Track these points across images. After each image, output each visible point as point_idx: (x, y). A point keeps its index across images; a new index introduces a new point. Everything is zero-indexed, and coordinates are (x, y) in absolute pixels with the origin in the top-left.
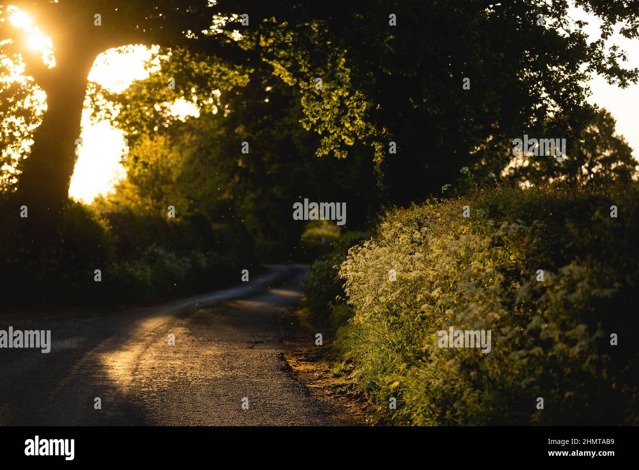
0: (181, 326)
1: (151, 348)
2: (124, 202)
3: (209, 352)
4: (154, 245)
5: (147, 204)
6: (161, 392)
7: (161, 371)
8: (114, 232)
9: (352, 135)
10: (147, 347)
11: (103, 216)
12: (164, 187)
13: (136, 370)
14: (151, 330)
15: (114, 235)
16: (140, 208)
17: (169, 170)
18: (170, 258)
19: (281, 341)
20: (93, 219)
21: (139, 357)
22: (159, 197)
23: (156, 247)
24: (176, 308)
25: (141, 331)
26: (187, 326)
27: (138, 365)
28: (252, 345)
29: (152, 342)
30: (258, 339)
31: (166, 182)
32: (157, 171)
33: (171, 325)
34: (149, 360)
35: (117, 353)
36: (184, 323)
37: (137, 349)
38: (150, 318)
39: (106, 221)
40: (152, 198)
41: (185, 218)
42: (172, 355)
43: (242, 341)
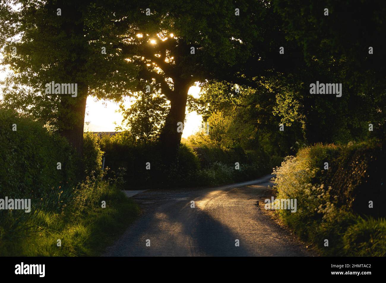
0: (225, 193)
1: (213, 200)
2: (204, 143)
3: (232, 201)
4: (217, 162)
5: (214, 143)
6: (214, 209)
7: (215, 205)
8: (199, 157)
9: (293, 118)
10: (211, 199)
11: (195, 150)
12: (221, 135)
13: (207, 205)
14: (213, 195)
15: (200, 158)
16: (211, 145)
17: (224, 127)
18: (224, 167)
19: (260, 198)
20: (190, 151)
21: (208, 202)
22: (219, 140)
23: (218, 162)
24: (225, 188)
25: (209, 195)
26: (227, 194)
27: (207, 204)
28: (249, 199)
29: (213, 198)
30: (252, 197)
31: (222, 133)
32: (218, 128)
33: (221, 193)
34: (211, 202)
35: (201, 201)
36: (226, 192)
37: (207, 200)
38: (214, 191)
39: (196, 152)
40: (217, 140)
41: (232, 148)
42: (219, 201)
43: (245, 198)
